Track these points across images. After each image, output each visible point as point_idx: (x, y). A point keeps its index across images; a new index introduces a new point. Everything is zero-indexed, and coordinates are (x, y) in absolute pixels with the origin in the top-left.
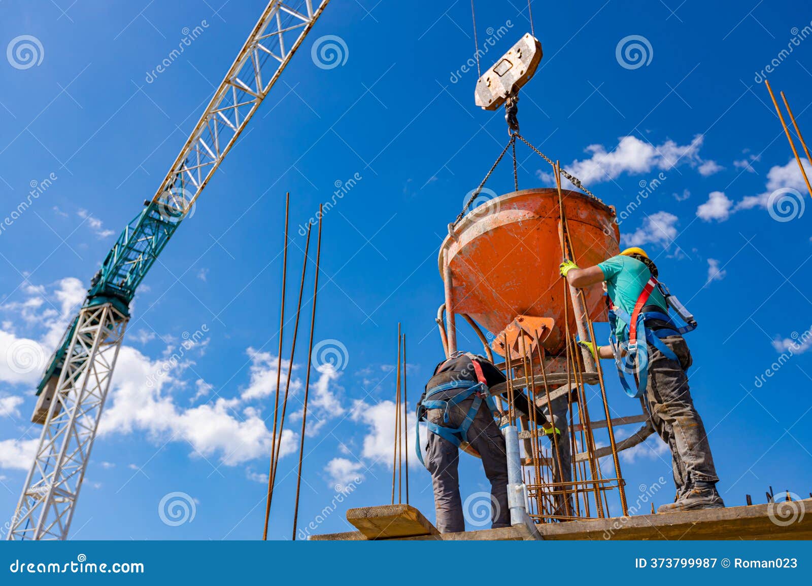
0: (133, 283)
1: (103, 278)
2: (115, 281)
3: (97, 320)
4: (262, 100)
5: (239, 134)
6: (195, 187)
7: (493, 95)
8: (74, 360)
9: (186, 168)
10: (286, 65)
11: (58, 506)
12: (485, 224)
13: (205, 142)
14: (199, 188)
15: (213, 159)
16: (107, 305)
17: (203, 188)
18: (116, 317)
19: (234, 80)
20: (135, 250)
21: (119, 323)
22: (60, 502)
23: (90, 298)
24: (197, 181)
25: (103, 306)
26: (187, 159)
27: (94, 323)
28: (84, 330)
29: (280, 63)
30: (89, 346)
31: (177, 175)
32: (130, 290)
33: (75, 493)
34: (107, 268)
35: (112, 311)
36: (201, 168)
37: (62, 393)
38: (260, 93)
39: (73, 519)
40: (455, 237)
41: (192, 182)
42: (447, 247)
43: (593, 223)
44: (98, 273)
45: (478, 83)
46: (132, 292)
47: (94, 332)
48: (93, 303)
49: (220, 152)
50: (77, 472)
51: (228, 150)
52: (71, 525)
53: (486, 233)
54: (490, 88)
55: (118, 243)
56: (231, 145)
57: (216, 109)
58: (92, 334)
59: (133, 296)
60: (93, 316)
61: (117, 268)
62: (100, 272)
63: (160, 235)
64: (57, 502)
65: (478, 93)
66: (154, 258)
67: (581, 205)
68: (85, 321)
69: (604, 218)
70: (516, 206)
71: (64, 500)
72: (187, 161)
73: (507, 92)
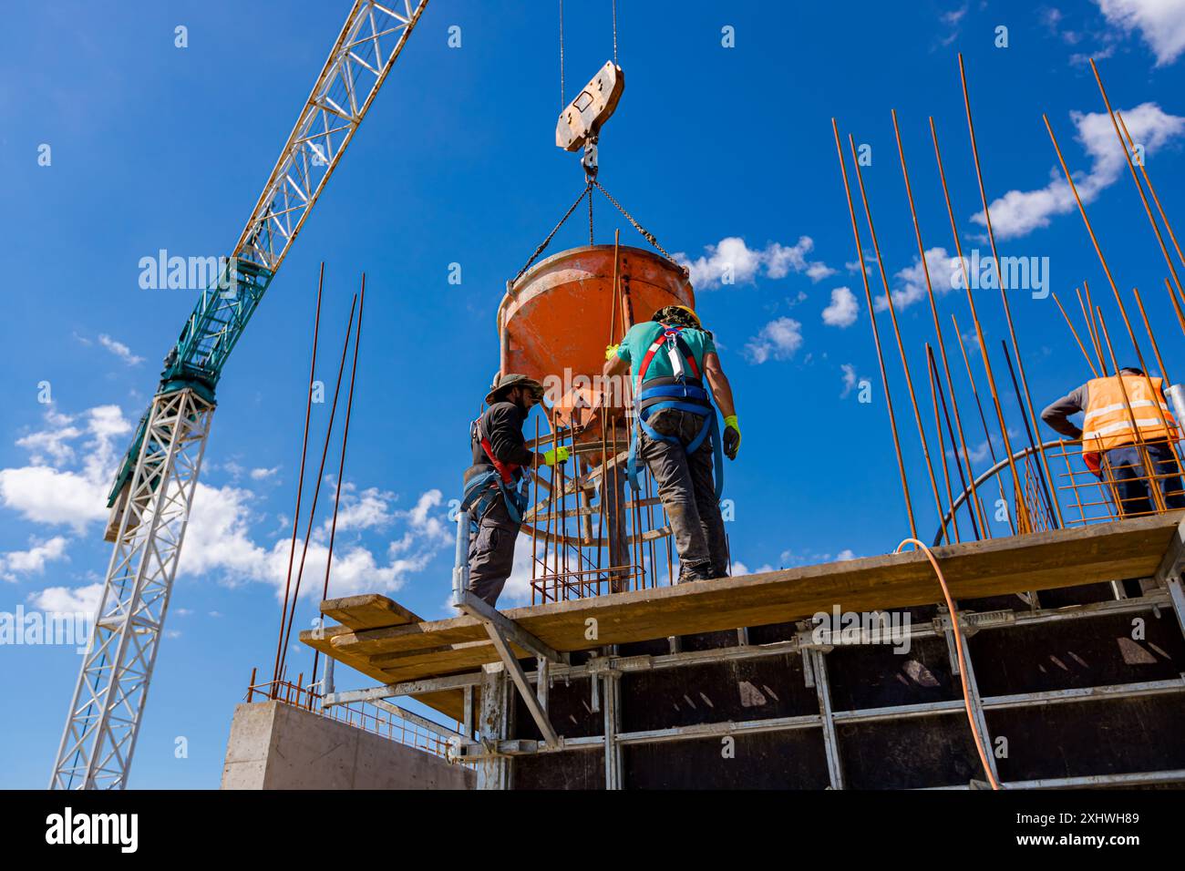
0: (217, 361)
1: (179, 357)
2: (194, 360)
3: (175, 409)
4: (358, 124)
5: (333, 168)
6: (285, 237)
7: (573, 133)
8: (148, 460)
9: (272, 214)
10: (384, 79)
11: (139, 638)
12: (546, 282)
13: (293, 179)
14: (289, 239)
15: (304, 202)
16: (186, 390)
17: (293, 238)
18: (198, 405)
19: (323, 100)
20: (217, 320)
21: (203, 412)
22: (142, 634)
23: (164, 382)
24: (287, 232)
25: (181, 392)
26: (273, 203)
27: (171, 413)
28: (159, 422)
29: (377, 77)
30: (166, 442)
31: (263, 222)
32: (215, 370)
33: (158, 622)
34: (184, 344)
35: (193, 397)
36: (291, 213)
37: (138, 502)
38: (355, 115)
39: (158, 653)
40: (515, 295)
41: (280, 231)
42: (506, 306)
43: (660, 284)
44: (173, 350)
45: (560, 119)
46: (217, 373)
47: (173, 424)
48: (169, 389)
49: (312, 192)
50: (158, 596)
51: (321, 189)
52: (156, 663)
53: (546, 292)
54: (571, 125)
55: (195, 313)
56: (324, 183)
57: (304, 137)
58: (169, 426)
59: (219, 378)
60: (170, 405)
61: (196, 343)
62: (176, 350)
63: (246, 300)
64: (139, 633)
65: (560, 131)
66: (241, 329)
67: (649, 264)
68: (160, 411)
69: (675, 280)
70: (578, 263)
71: (145, 633)
72: (273, 205)
73: (586, 131)
